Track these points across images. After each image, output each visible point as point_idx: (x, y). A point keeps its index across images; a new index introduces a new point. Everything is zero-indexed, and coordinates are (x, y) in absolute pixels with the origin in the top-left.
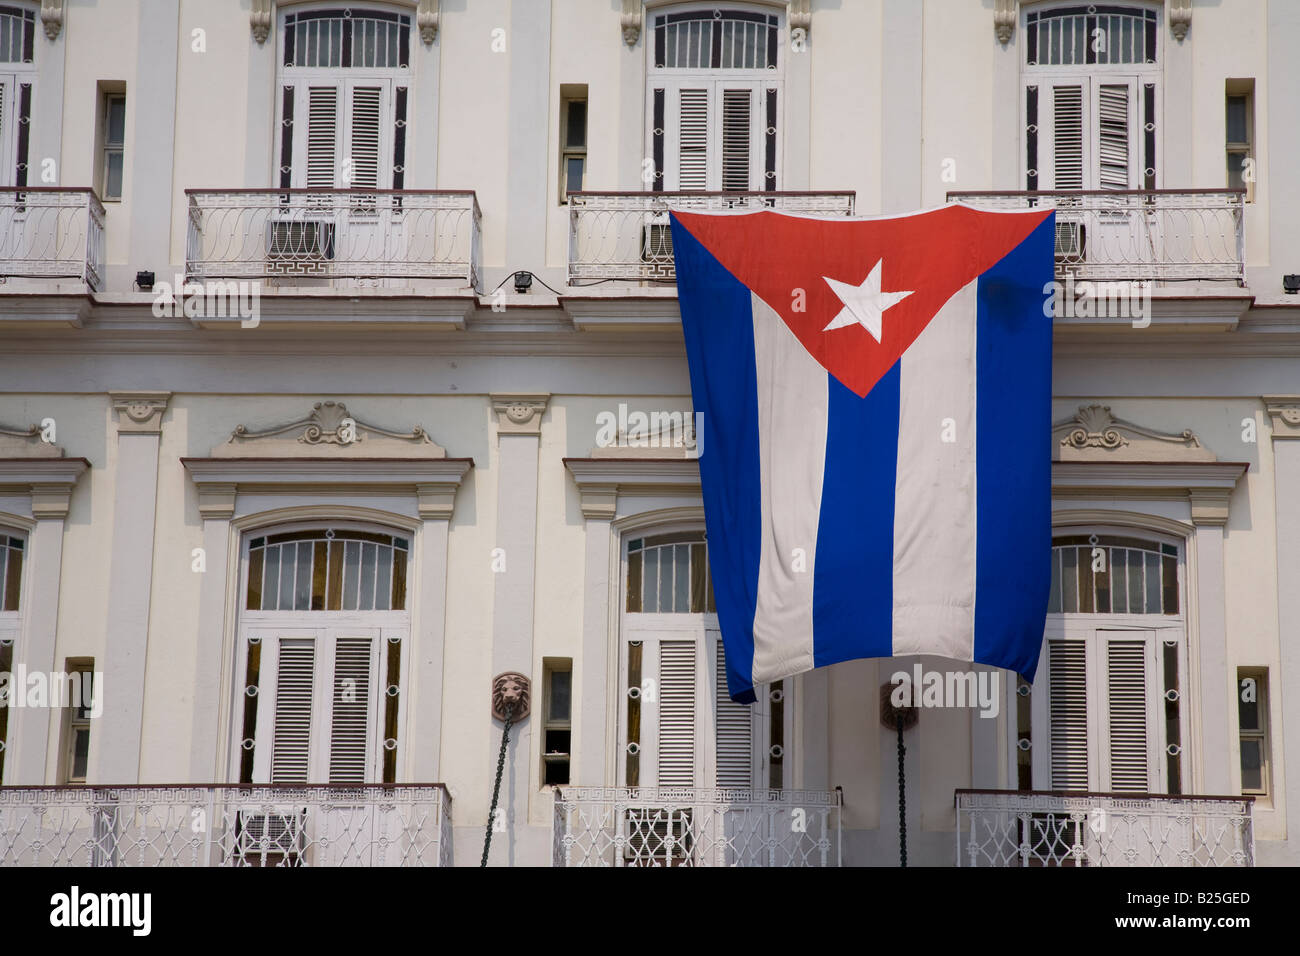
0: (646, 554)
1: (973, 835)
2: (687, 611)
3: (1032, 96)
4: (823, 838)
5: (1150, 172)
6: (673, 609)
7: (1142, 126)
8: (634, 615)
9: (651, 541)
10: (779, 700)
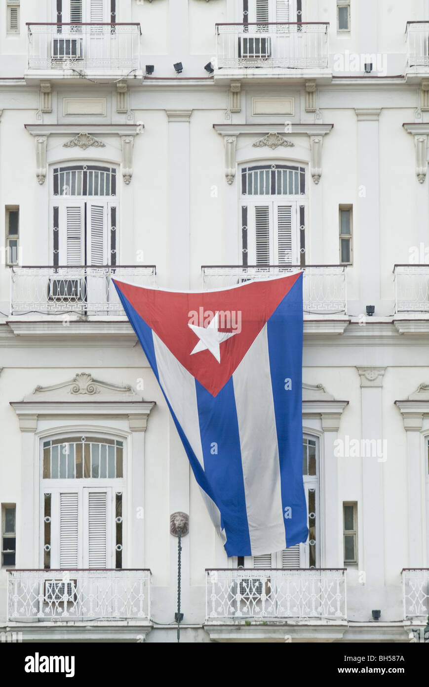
0: (53, 449)
1: (213, 591)
2: (73, 477)
3: (245, 211)
4: (141, 594)
5: (303, 251)
6: (67, 477)
7: (299, 227)
8: (47, 480)
9: (55, 442)
10: (120, 522)
